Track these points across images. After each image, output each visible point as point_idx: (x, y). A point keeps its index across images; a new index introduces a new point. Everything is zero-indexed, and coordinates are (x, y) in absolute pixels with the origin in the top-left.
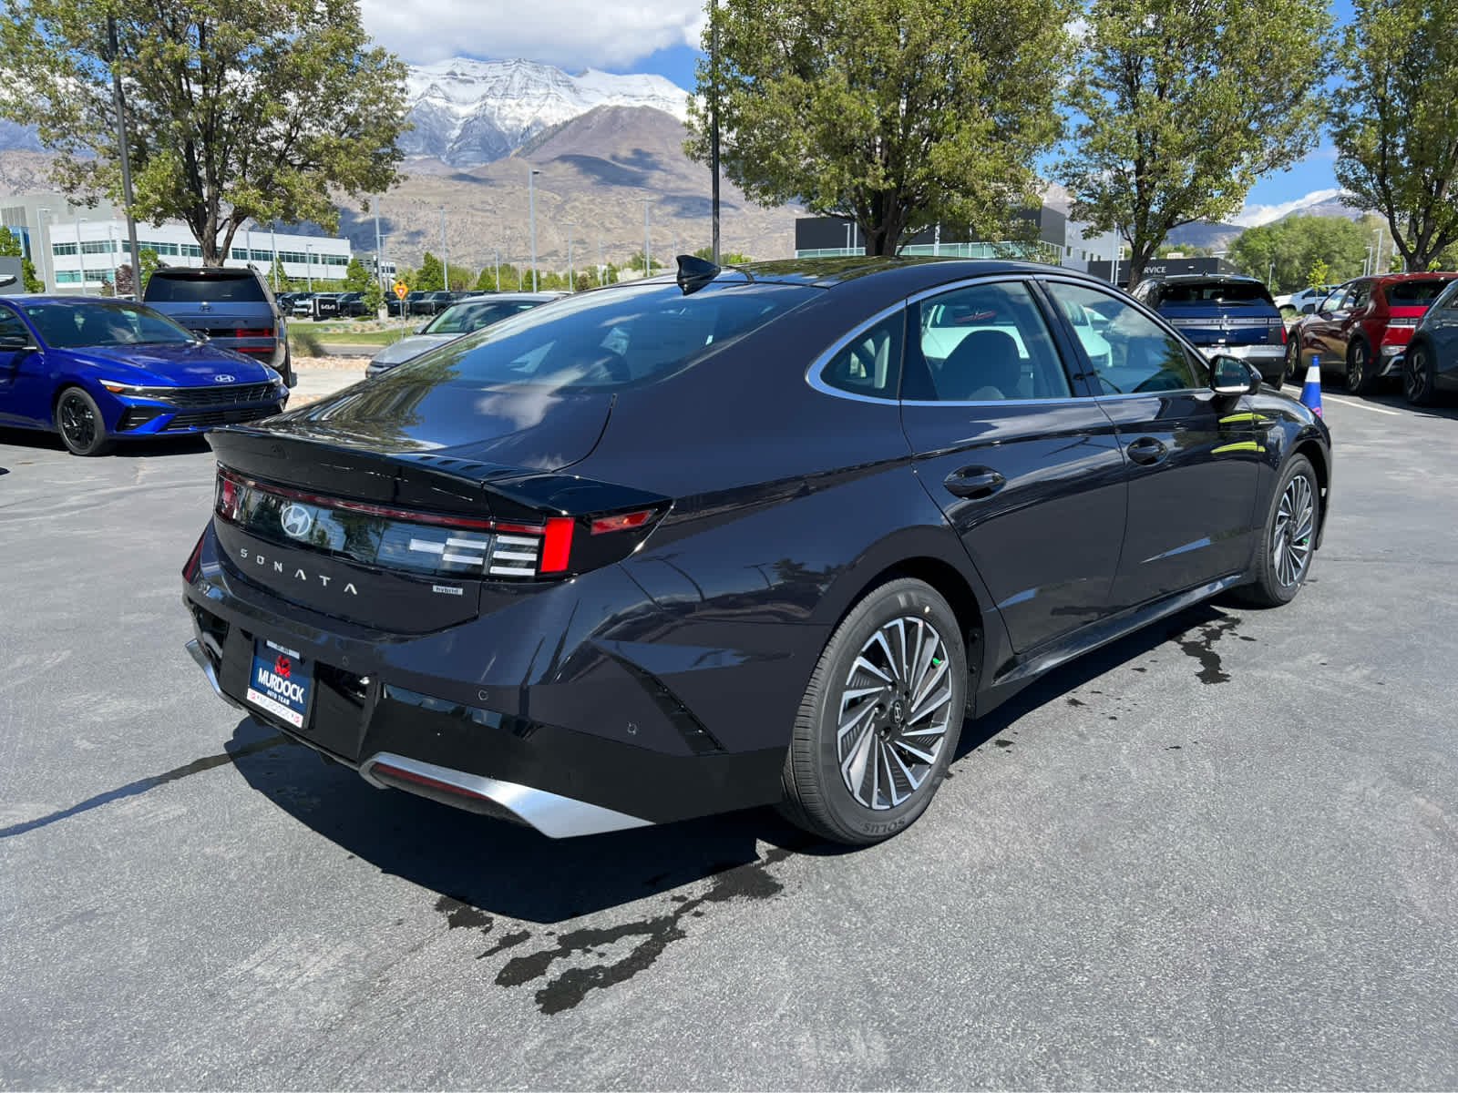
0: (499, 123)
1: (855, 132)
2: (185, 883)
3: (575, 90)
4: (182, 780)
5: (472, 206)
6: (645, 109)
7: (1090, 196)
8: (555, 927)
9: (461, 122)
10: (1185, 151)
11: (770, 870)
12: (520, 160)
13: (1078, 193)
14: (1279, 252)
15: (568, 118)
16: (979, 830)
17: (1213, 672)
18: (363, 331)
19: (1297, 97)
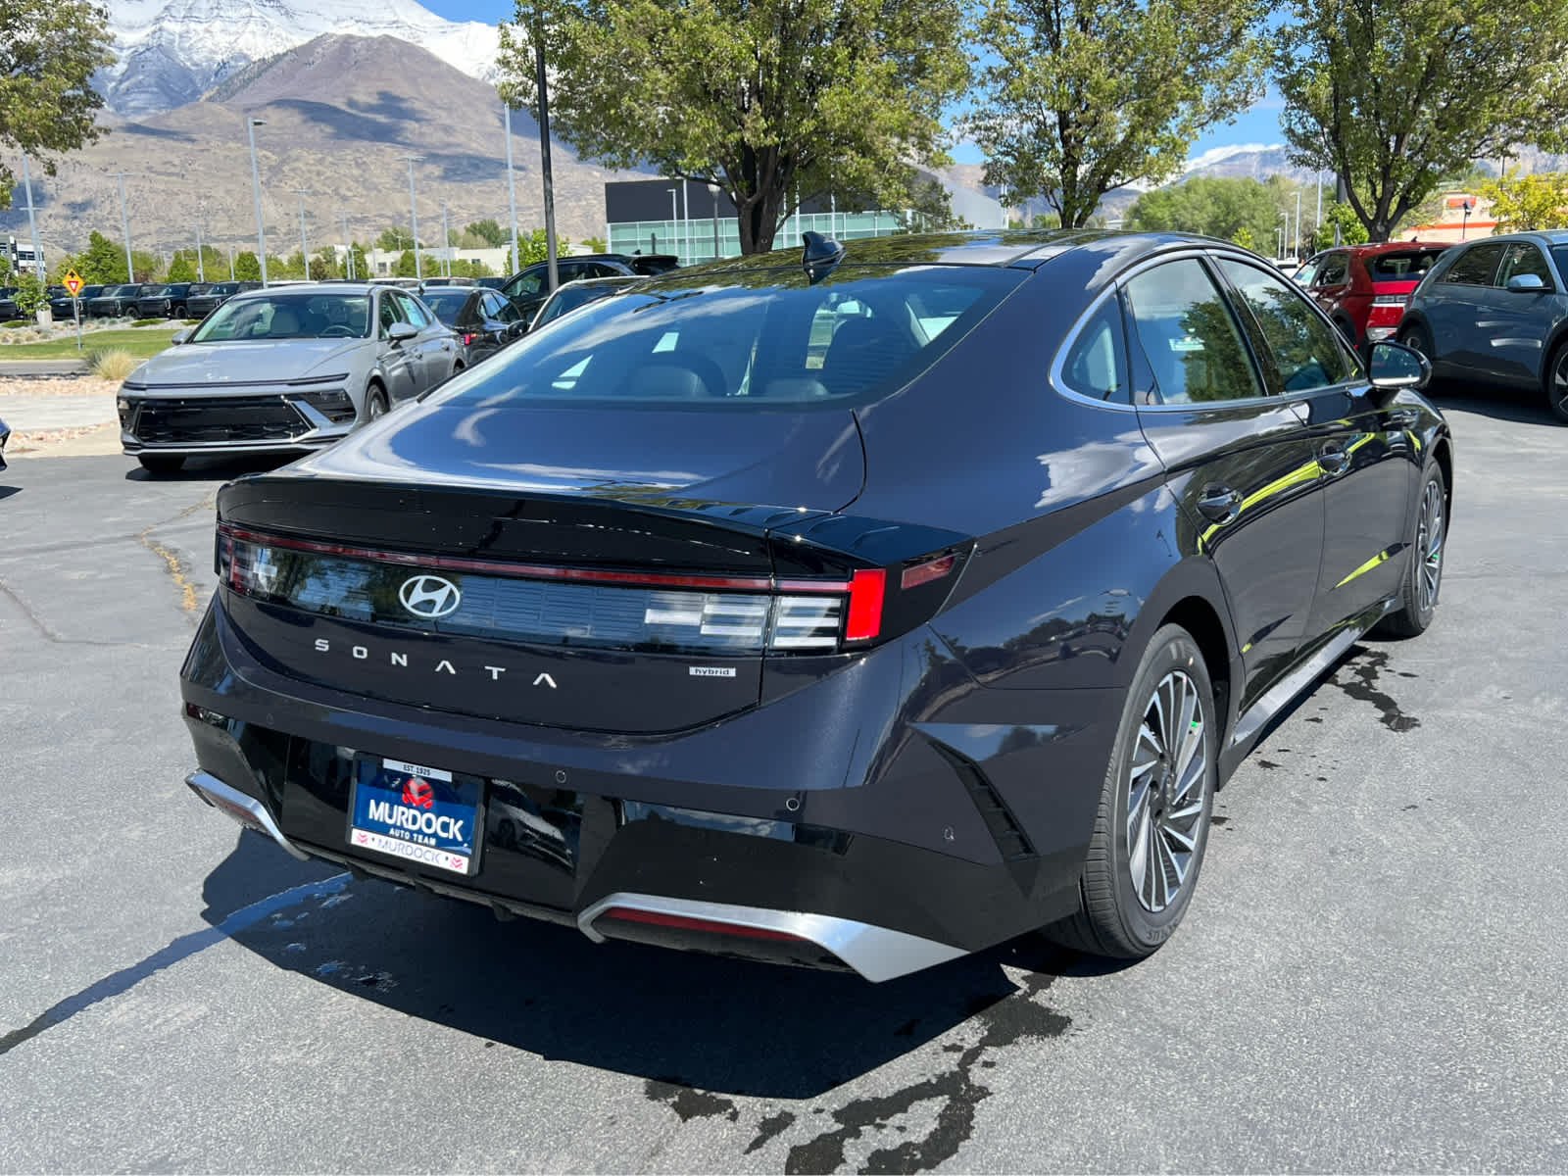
0: (182, 56)
1: (726, 74)
2: (276, 1106)
3: (287, 13)
4: (173, 968)
5: (149, 169)
6: (387, 40)
7: (1007, 154)
8: (818, 1101)
9: (126, 53)
10: (1118, 98)
11: (1041, 998)
12: (216, 107)
13: (993, 151)
14: (1182, 219)
15: (281, 50)
16: (1257, 928)
17: (1395, 718)
18: (17, 341)
19: (1236, 37)
